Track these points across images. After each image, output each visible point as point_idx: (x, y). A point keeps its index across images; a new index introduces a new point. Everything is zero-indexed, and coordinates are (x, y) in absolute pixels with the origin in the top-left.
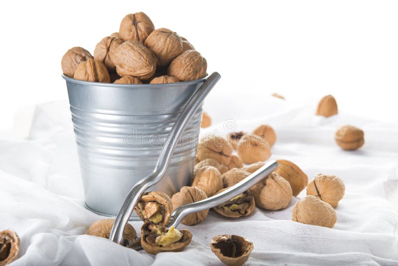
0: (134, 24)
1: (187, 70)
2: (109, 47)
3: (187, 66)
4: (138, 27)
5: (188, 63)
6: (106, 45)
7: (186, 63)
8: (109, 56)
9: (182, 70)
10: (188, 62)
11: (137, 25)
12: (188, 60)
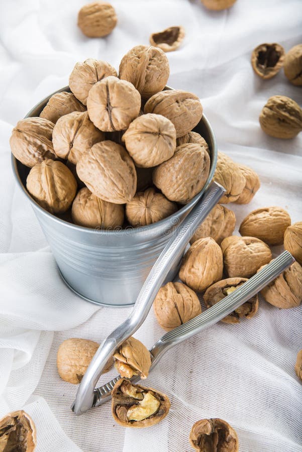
0: (107, 110)
1: (178, 191)
2: (73, 141)
3: (179, 186)
4: (114, 115)
5: (180, 181)
6: (69, 138)
7: (177, 182)
8: (72, 153)
9: (171, 191)
10: (180, 179)
11: (111, 111)
12: (180, 175)
